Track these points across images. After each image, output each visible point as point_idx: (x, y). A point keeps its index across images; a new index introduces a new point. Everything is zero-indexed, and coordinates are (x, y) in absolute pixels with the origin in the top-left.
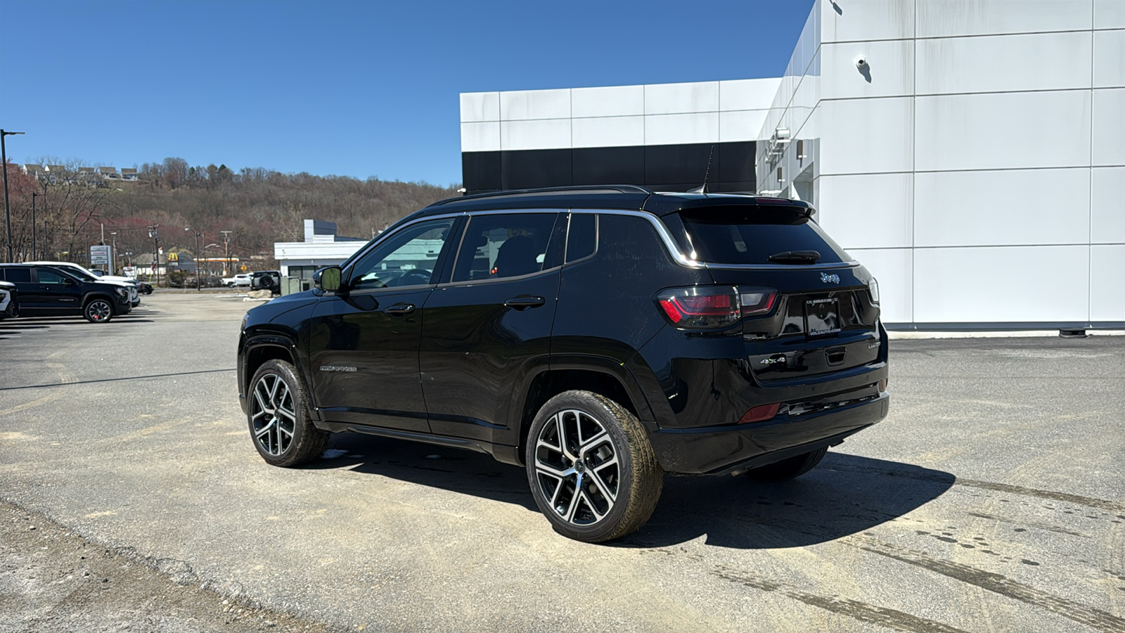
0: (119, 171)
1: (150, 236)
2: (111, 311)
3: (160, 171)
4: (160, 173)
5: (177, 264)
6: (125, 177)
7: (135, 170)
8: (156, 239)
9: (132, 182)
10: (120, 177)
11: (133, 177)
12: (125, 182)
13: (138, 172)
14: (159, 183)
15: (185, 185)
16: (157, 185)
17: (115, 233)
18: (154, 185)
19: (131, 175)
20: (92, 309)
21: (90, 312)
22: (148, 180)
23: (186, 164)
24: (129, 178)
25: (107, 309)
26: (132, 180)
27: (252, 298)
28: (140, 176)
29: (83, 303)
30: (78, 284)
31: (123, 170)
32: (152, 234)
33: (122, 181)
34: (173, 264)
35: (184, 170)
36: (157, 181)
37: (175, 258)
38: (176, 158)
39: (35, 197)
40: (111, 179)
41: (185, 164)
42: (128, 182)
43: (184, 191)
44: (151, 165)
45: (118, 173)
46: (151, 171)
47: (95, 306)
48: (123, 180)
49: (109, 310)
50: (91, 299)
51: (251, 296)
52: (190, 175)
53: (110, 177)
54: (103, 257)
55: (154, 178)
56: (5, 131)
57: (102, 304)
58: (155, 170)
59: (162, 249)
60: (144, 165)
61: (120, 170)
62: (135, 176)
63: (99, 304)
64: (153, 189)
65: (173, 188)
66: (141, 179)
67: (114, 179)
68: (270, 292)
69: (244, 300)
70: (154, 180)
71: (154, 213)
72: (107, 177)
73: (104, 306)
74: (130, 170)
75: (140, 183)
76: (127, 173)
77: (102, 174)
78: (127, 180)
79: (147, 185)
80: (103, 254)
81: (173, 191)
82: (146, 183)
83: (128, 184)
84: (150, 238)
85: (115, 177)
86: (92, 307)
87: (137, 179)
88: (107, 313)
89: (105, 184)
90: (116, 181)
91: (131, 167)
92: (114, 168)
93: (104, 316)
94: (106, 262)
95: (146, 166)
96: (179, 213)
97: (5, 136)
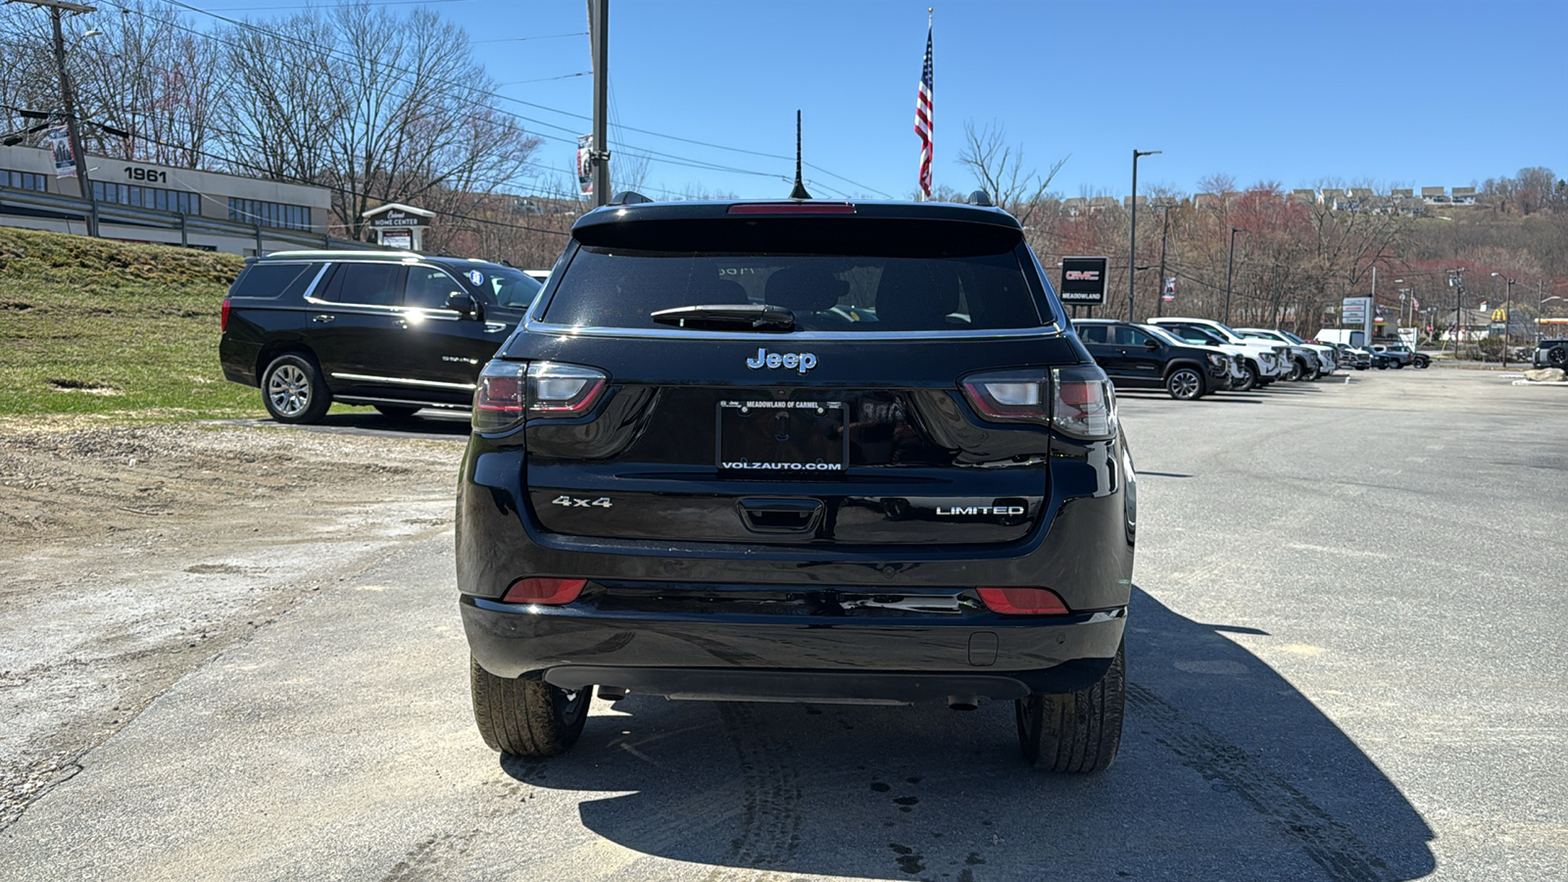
0: (1448, 192)
1: (1451, 284)
2: (1200, 385)
3: (1510, 188)
4: (1511, 192)
5: (1503, 326)
6: (1456, 200)
7: (1473, 190)
8: (1459, 289)
9: (1466, 207)
10: (1449, 201)
11: (1469, 199)
12: (1456, 207)
13: (1477, 192)
14: (1507, 206)
15: (1545, 209)
16: (1503, 210)
17: (1401, 281)
18: (1498, 210)
19: (1466, 197)
20: (1176, 382)
21: (1174, 384)
22: (1489, 202)
23: (1553, 176)
24: (1462, 201)
25: (1194, 382)
26: (1467, 203)
27: (1530, 380)
28: (1478, 198)
29: (1165, 372)
30: (1161, 347)
31: (1455, 190)
32: (1453, 282)
33: (1451, 206)
34: (1499, 325)
35: (1549, 185)
36: (1503, 204)
37: (1502, 319)
38: (1537, 167)
39: (1236, 233)
40: (1437, 203)
41: (1549, 176)
42: (1461, 207)
43: (1544, 218)
44: (1497, 181)
45: (1447, 195)
46: (1497, 188)
47: (1179, 377)
48: (1453, 204)
49: (1196, 384)
50: (1176, 367)
51: (1529, 377)
52: (1557, 191)
53: (1435, 200)
54: (1359, 313)
55: (1500, 198)
56: (1139, 152)
57: (1188, 375)
58: (1503, 188)
59: (1487, 303)
60: (1487, 182)
61: (1450, 191)
62: (1472, 197)
63: (1185, 376)
64: (1495, 218)
65: (1527, 213)
66: (1480, 201)
67: (1440, 204)
68: (1562, 372)
69: (1514, 383)
70: (1498, 203)
71: (1488, 250)
72: (1429, 202)
73: (1191, 377)
74: (1465, 190)
75: (1477, 208)
76: (1460, 194)
77: (1424, 197)
78: (1458, 204)
79: (1487, 210)
80: (1359, 310)
81: (1525, 217)
82: (1487, 207)
83: (1458, 210)
84: (1450, 288)
85: (1442, 201)
86: (1176, 378)
87: (1473, 202)
88: (1194, 387)
89: (1427, 212)
90: (1442, 207)
91: (1468, 186)
92: (1442, 188)
93: (1190, 392)
94: (1362, 321)
95: (1490, 183)
96: (1525, 251)
97: (1139, 158)
